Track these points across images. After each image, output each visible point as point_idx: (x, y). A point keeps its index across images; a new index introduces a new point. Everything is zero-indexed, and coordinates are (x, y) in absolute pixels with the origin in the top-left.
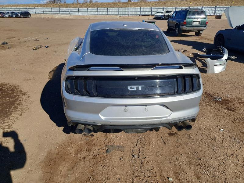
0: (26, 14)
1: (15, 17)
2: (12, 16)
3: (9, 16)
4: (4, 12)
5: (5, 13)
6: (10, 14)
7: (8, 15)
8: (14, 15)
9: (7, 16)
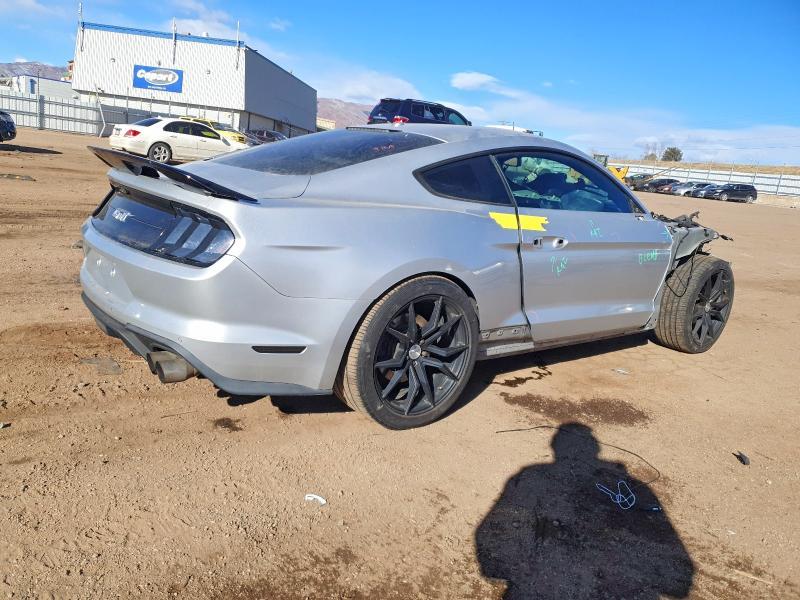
0: (741, 193)
1: (705, 198)
2: (695, 195)
3: (688, 193)
4: (682, 180)
5: (681, 184)
6: (692, 189)
7: (686, 190)
8: (703, 192)
9: (683, 191)
